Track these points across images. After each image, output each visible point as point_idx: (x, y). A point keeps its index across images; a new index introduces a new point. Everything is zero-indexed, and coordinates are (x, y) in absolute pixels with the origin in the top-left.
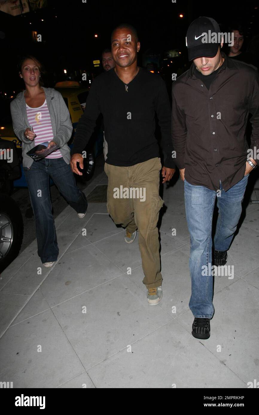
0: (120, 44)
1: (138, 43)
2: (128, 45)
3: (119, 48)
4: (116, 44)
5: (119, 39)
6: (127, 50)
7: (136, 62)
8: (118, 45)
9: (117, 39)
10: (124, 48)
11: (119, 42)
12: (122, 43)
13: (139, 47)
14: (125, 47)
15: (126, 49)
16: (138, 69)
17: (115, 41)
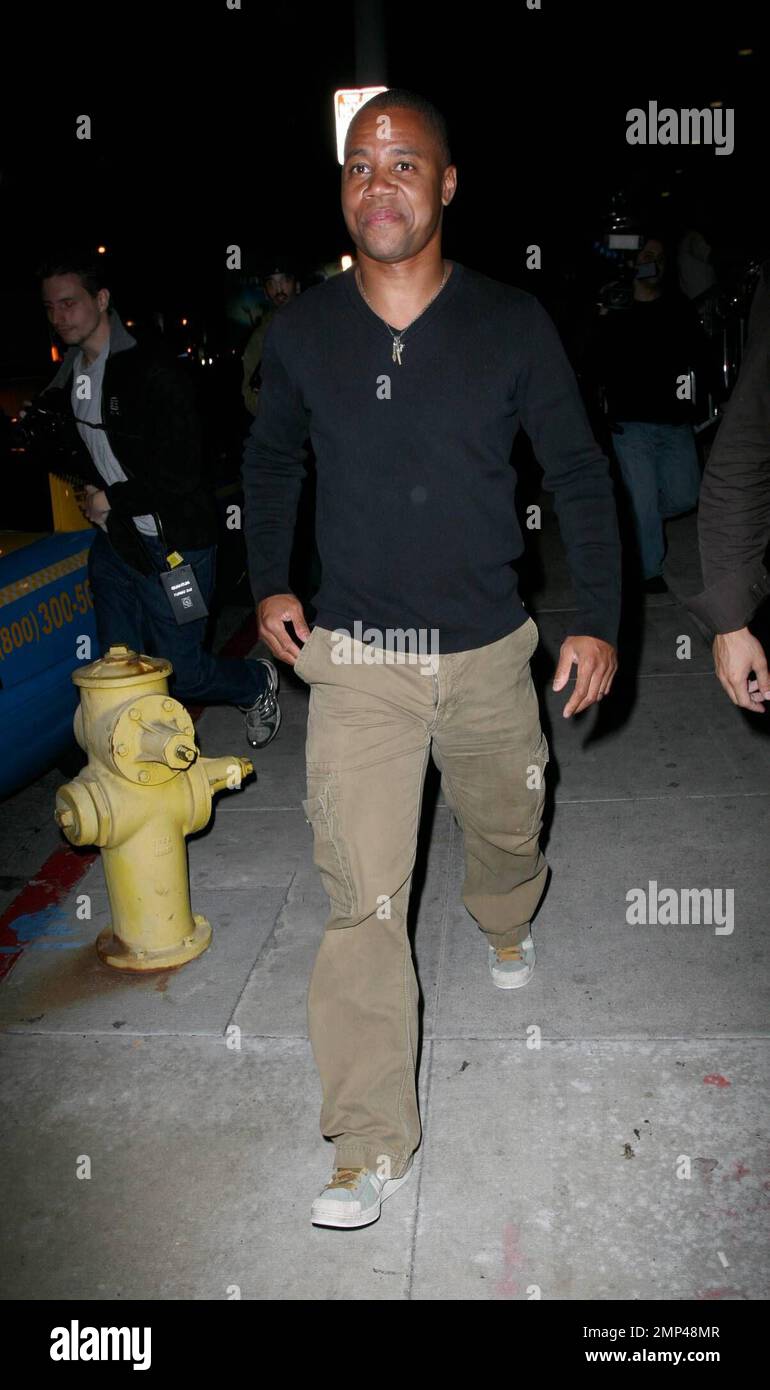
0: (374, 169)
1: (447, 172)
2: (405, 173)
3: (371, 182)
4: (360, 168)
5: (369, 149)
6: (400, 192)
7: (434, 244)
8: (366, 170)
9: (364, 147)
10: (389, 185)
11: (370, 161)
12: (381, 165)
13: (450, 185)
14: (394, 183)
15: (396, 187)
16: (448, 270)
17: (356, 153)
